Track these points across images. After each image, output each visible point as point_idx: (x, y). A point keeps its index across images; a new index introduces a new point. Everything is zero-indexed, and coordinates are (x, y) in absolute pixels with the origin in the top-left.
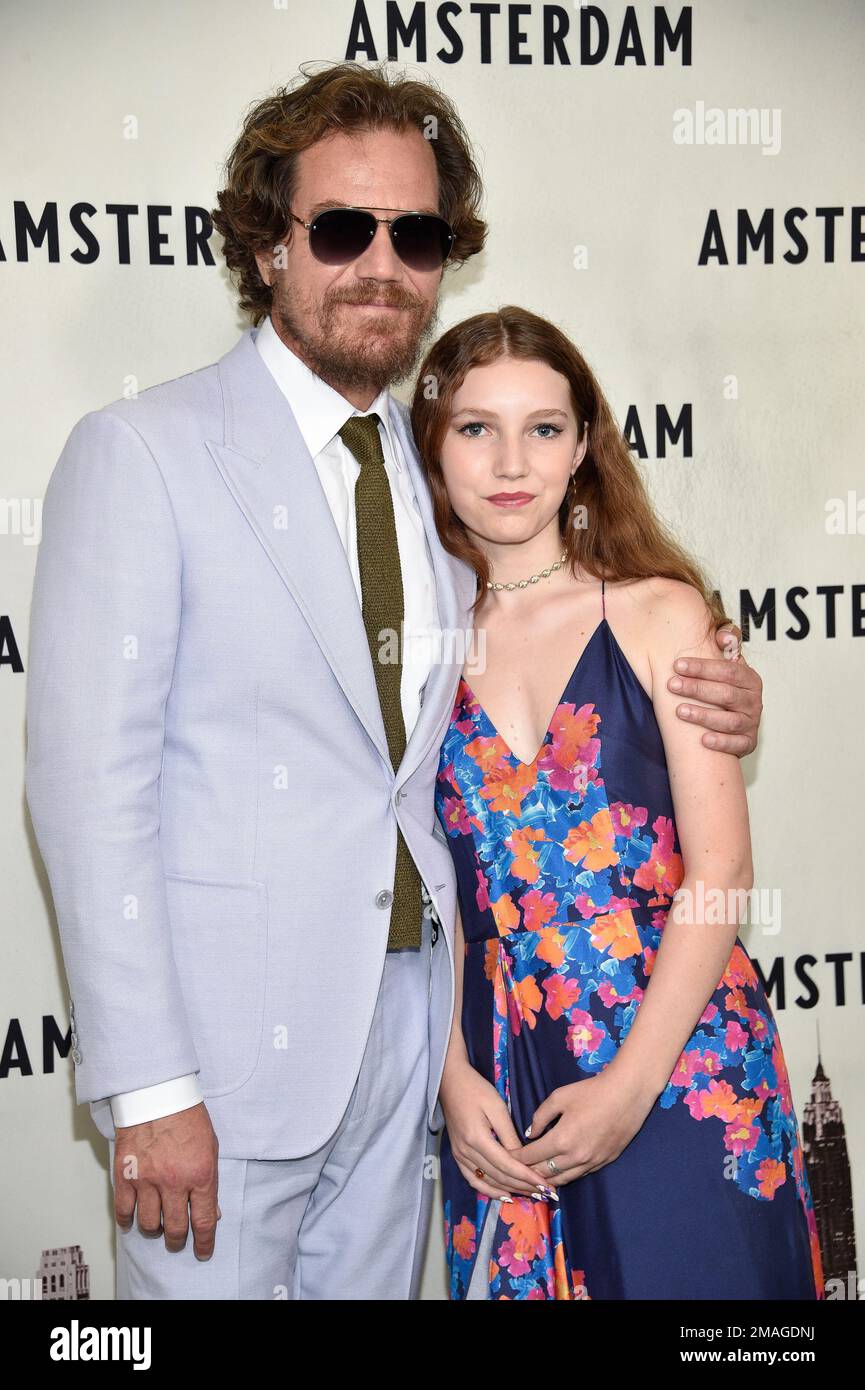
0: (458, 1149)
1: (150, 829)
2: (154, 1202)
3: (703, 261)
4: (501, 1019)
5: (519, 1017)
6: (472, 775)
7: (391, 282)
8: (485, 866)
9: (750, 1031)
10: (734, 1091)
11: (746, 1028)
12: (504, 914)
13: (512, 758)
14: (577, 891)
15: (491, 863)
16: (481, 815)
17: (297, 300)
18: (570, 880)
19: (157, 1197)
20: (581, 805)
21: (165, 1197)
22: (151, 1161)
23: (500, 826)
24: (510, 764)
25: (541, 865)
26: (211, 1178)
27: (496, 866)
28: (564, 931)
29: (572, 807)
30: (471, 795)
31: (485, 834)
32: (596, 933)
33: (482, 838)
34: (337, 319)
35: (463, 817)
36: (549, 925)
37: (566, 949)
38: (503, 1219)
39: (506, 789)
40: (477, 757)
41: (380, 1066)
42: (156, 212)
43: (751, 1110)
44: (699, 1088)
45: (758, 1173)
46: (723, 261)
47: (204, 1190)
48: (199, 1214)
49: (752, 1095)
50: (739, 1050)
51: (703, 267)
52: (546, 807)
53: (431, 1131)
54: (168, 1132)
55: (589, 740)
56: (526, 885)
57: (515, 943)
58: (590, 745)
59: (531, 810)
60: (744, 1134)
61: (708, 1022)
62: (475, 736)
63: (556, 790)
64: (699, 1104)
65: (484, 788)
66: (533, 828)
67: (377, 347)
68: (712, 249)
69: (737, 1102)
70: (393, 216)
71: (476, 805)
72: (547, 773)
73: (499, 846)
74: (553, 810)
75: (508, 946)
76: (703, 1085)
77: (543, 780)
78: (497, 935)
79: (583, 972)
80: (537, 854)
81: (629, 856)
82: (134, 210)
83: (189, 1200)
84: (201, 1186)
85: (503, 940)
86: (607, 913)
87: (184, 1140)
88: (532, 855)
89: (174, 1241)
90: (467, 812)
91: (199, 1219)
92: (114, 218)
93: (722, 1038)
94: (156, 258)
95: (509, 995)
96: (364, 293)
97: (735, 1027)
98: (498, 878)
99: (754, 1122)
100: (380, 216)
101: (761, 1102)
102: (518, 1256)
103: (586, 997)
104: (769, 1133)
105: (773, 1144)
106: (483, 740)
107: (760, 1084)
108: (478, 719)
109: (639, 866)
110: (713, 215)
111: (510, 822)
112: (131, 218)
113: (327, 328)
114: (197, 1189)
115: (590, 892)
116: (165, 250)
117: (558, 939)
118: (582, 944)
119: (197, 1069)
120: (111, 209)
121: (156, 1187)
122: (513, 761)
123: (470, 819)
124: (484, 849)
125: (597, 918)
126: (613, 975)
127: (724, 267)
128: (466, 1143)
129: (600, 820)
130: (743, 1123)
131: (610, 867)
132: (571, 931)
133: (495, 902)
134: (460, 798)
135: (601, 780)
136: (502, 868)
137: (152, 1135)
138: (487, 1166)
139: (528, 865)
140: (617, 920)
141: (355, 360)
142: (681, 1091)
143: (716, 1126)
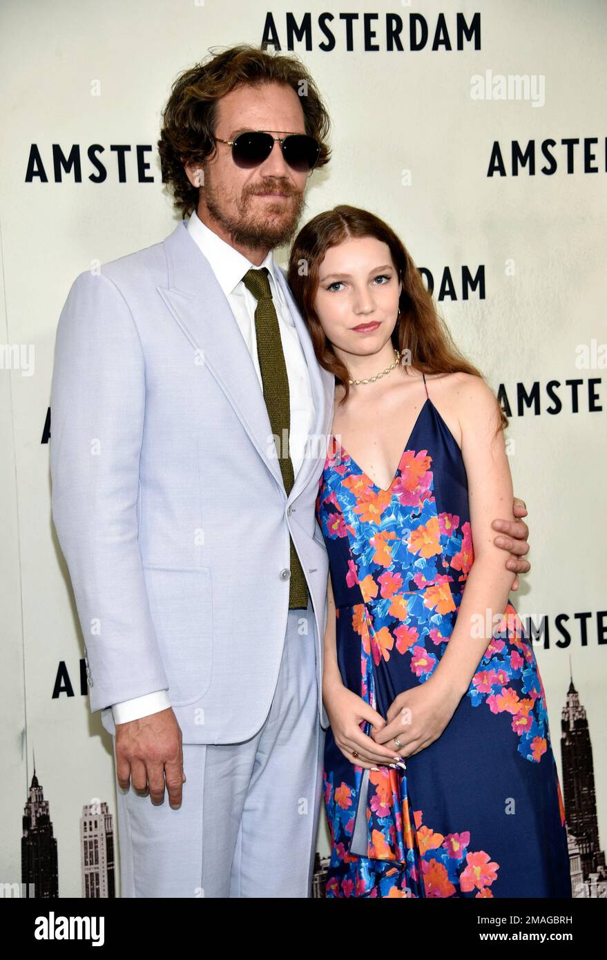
0: (339, 739)
1: (131, 535)
2: (142, 771)
3: (490, 174)
4: (366, 655)
5: (379, 653)
6: (348, 499)
7: (283, 179)
8: (356, 557)
9: (524, 657)
10: (518, 695)
11: (522, 655)
12: (368, 588)
13: (374, 486)
14: (415, 571)
15: (360, 555)
16: (354, 524)
17: (223, 194)
18: (411, 565)
19: (143, 768)
20: (420, 514)
21: (148, 767)
22: (138, 744)
23: (367, 531)
24: (374, 491)
25: (393, 555)
26: (178, 755)
27: (363, 558)
28: (407, 597)
29: (414, 516)
30: (348, 512)
31: (356, 536)
32: (427, 598)
33: (355, 539)
34: (250, 206)
35: (342, 526)
36: (397, 594)
37: (409, 609)
38: (372, 781)
39: (371, 507)
40: (351, 488)
41: (287, 688)
42: (142, 149)
43: (528, 706)
44: (495, 694)
45: (532, 745)
46: (503, 174)
47: (174, 762)
48: (172, 778)
49: (528, 696)
50: (519, 669)
51: (490, 178)
52: (396, 517)
53: (322, 728)
54: (149, 726)
55: (425, 473)
56: (383, 569)
57: (375, 607)
58: (426, 475)
59: (387, 520)
60: (524, 721)
61: (500, 652)
62: (348, 475)
63: (404, 505)
64: (495, 703)
65: (356, 507)
66: (389, 531)
67: (276, 223)
68: (496, 166)
69: (519, 701)
70: (282, 137)
71: (351, 518)
72: (398, 495)
73: (365, 544)
74: (401, 519)
75: (370, 608)
76: (498, 692)
77: (396, 500)
78: (363, 602)
79: (419, 623)
80: (390, 548)
81: (448, 548)
82: (128, 148)
83: (164, 770)
84: (171, 760)
85: (367, 605)
86: (434, 585)
87: (159, 731)
88: (387, 549)
89: (157, 796)
90: (345, 522)
91: (171, 781)
92: (115, 153)
93: (508, 662)
94: (143, 178)
95: (372, 640)
96: (267, 187)
97: (516, 654)
98: (364, 565)
99: (530, 714)
100: (275, 137)
101: (533, 701)
102: (383, 804)
103: (422, 638)
104: (537, 720)
105: (540, 727)
106: (354, 477)
107: (532, 690)
108: (349, 464)
109: (454, 555)
110: (496, 145)
111: (374, 528)
112: (126, 153)
113: (243, 211)
114: (168, 761)
115: (424, 571)
116: (148, 173)
117: (403, 602)
118: (419, 604)
119: (166, 687)
120: (113, 148)
121: (143, 761)
122: (376, 489)
123: (347, 527)
124: (355, 546)
125: (427, 588)
126: (439, 624)
127: (503, 178)
128: (344, 736)
129: (432, 525)
130: (523, 714)
131: (437, 555)
132: (411, 597)
133: (362, 580)
134: (340, 513)
135: (433, 498)
136: (367, 559)
137: (138, 728)
138: (359, 749)
139: (384, 555)
140: (440, 590)
141: (262, 230)
142: (484, 696)
143: (507, 716)
